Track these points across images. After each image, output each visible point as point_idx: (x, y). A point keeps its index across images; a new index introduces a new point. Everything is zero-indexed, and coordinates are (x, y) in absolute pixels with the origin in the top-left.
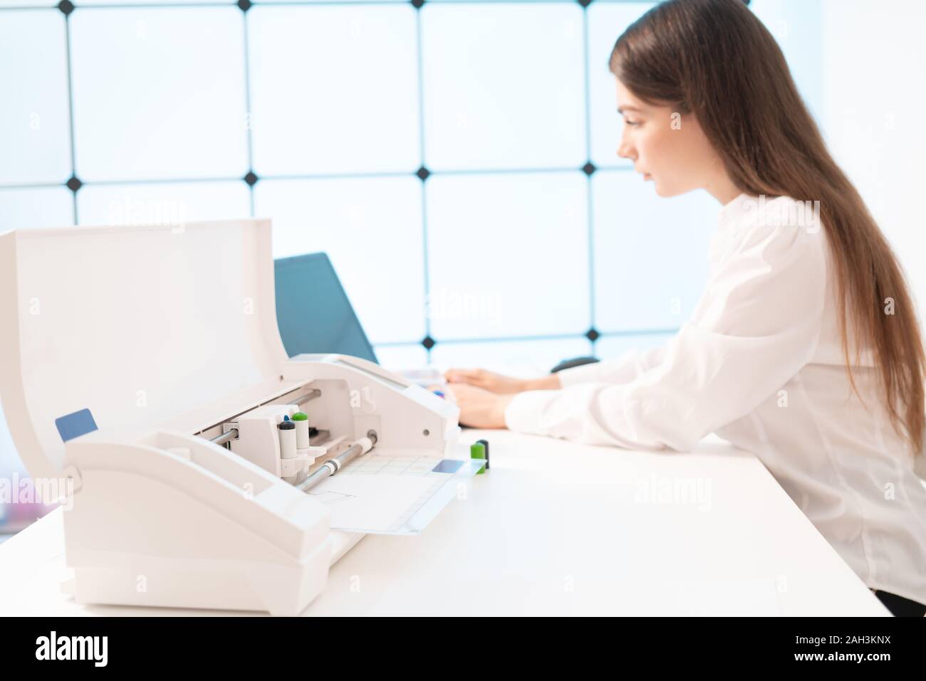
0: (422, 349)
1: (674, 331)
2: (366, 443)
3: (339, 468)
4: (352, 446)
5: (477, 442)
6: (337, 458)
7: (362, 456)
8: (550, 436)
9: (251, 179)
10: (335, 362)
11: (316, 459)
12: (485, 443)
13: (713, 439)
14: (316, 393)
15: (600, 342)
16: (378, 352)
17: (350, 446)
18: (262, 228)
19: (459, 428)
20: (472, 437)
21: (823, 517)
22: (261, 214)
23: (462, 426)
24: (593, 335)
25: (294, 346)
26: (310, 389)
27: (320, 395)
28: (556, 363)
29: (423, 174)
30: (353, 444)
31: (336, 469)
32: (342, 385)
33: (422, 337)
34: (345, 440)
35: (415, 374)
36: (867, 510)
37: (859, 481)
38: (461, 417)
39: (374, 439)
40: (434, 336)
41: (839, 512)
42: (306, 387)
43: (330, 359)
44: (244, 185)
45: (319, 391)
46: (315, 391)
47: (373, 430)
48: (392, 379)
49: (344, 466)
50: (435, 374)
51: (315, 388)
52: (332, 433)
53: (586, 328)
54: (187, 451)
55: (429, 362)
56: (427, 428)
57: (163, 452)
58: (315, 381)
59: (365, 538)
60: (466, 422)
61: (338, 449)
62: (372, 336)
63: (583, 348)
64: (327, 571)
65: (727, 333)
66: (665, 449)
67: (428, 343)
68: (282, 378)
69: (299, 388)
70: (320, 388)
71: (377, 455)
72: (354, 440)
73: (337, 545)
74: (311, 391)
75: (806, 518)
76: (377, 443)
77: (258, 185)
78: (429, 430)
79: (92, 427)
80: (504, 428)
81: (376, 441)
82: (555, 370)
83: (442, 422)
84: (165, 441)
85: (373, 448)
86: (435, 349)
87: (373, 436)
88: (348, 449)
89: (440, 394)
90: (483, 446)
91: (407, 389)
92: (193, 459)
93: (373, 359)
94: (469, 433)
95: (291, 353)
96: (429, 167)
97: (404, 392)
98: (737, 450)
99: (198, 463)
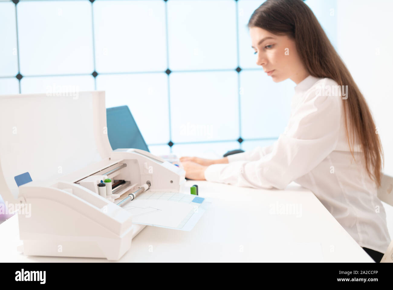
0: (168, 147)
1: (276, 138)
2: (146, 186)
3: (135, 197)
4: (140, 188)
5: (193, 186)
6: (134, 193)
7: (144, 192)
8: (224, 183)
9: (95, 74)
10: (133, 152)
11: (115, 200)
12: (197, 186)
13: (294, 184)
14: (124, 165)
15: (244, 143)
16: (150, 148)
17: (139, 188)
18: (101, 95)
19: (186, 180)
20: (191, 184)
21: (340, 216)
22: (99, 89)
23: (187, 179)
24: (240, 140)
25: (115, 145)
26: (122, 164)
27: (126, 166)
28: (225, 152)
29: (168, 72)
30: (140, 187)
31: (134, 198)
32: (136, 161)
33: (168, 141)
34: (137, 185)
35: (166, 157)
36: (358, 213)
37: (354, 201)
38: (186, 175)
39: (149, 185)
40: (173, 141)
41: (346, 214)
42: (120, 163)
43: (130, 150)
44: (92, 77)
45: (126, 164)
46: (124, 164)
47: (149, 181)
48: (157, 159)
49: (137, 196)
50: (175, 157)
51: (124, 163)
52: (132, 182)
53: (237, 137)
54: (71, 190)
55: (171, 152)
56: (172, 180)
57: (61, 190)
58: (124, 160)
59: (146, 227)
60: (189, 177)
61: (134, 189)
62: (147, 141)
63: (236, 146)
64: (131, 240)
65: (299, 138)
66: (273, 189)
67: (171, 144)
68: (110, 159)
69: (117, 163)
70: (126, 163)
71: (151, 192)
72: (141, 185)
73: (135, 230)
74: (122, 165)
75: (333, 217)
76: (151, 187)
77: (98, 77)
78: (173, 181)
79: (30, 180)
80: (205, 180)
81: (150, 185)
82: (226, 155)
83: (178, 177)
84: (61, 186)
85: (149, 188)
86: (173, 147)
87: (149, 183)
88: (138, 189)
89: (177, 166)
90: (196, 187)
91: (163, 163)
92: (74, 193)
93: (148, 150)
94: (189, 182)
95: (114, 148)
96: (171, 69)
97: (162, 165)
98: (303, 188)
99: (76, 195)
